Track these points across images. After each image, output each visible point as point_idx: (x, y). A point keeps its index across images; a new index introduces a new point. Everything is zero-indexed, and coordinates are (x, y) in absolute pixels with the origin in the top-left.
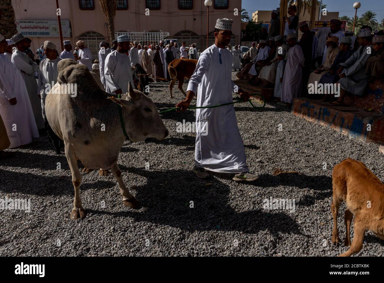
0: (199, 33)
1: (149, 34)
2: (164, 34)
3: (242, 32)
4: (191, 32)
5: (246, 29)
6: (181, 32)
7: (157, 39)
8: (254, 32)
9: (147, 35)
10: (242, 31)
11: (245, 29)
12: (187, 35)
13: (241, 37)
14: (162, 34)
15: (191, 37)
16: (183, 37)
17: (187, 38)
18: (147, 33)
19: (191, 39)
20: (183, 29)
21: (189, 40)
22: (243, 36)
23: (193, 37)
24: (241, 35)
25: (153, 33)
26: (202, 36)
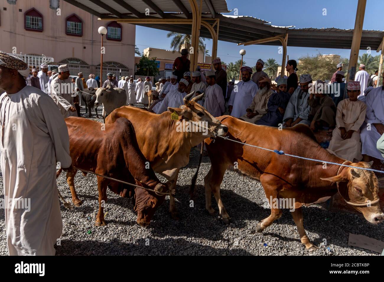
0: (89, 62)
1: (27, 58)
2: (47, 59)
3: (136, 66)
4: (80, 60)
5: (140, 63)
6: (68, 59)
7: (38, 64)
8: (147, 67)
9: (25, 58)
10: (136, 64)
11: (138, 63)
12: (75, 63)
13: (135, 71)
14: (44, 59)
15: (79, 65)
16: (70, 64)
17: (75, 66)
18: (25, 56)
19: (79, 68)
20: (70, 56)
21: (77, 68)
22: (137, 70)
23: (82, 65)
24: (135, 69)
25: (32, 57)
26: (93, 65)
